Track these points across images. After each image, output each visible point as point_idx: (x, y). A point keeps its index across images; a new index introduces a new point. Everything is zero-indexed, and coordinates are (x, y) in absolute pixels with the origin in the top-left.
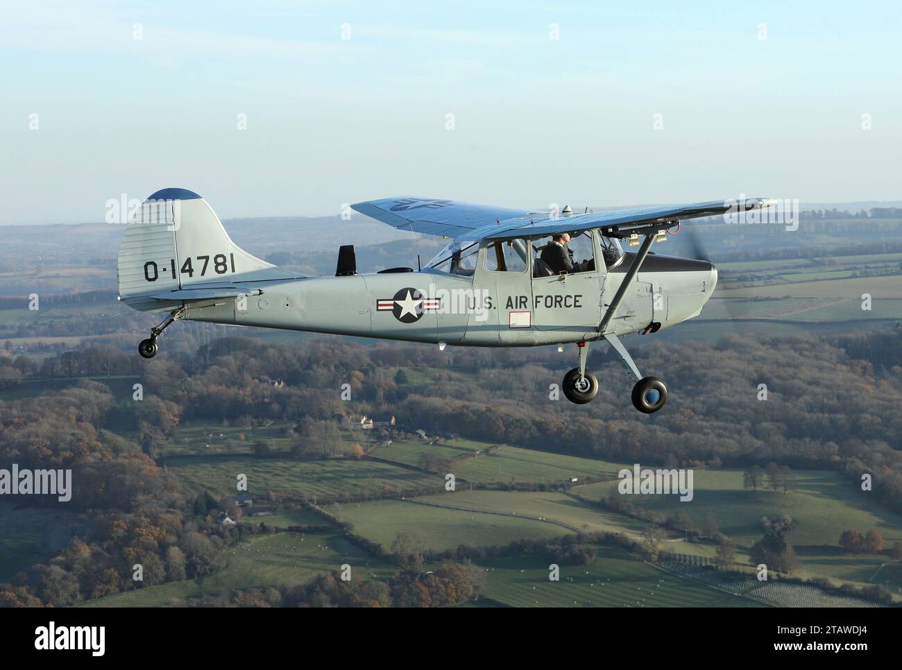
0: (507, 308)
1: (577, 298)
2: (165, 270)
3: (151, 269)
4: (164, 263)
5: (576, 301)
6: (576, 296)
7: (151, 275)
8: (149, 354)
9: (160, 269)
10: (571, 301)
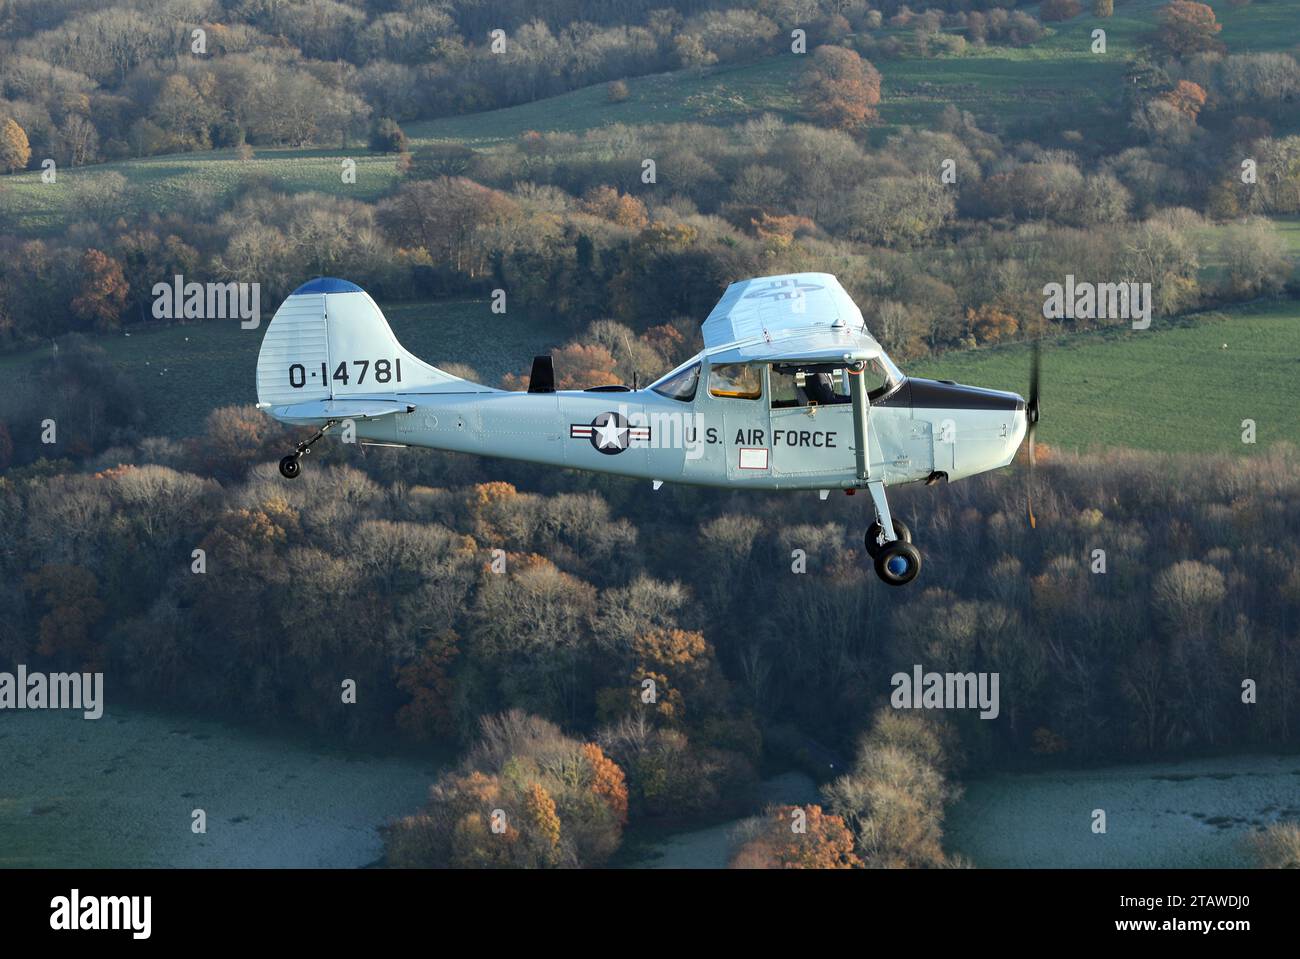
0: (736, 443)
1: (830, 436)
2: (314, 375)
3: (297, 373)
4: (312, 366)
5: (828, 440)
6: (828, 434)
7: (298, 381)
8: (290, 474)
9: (308, 374)
10: (821, 439)
